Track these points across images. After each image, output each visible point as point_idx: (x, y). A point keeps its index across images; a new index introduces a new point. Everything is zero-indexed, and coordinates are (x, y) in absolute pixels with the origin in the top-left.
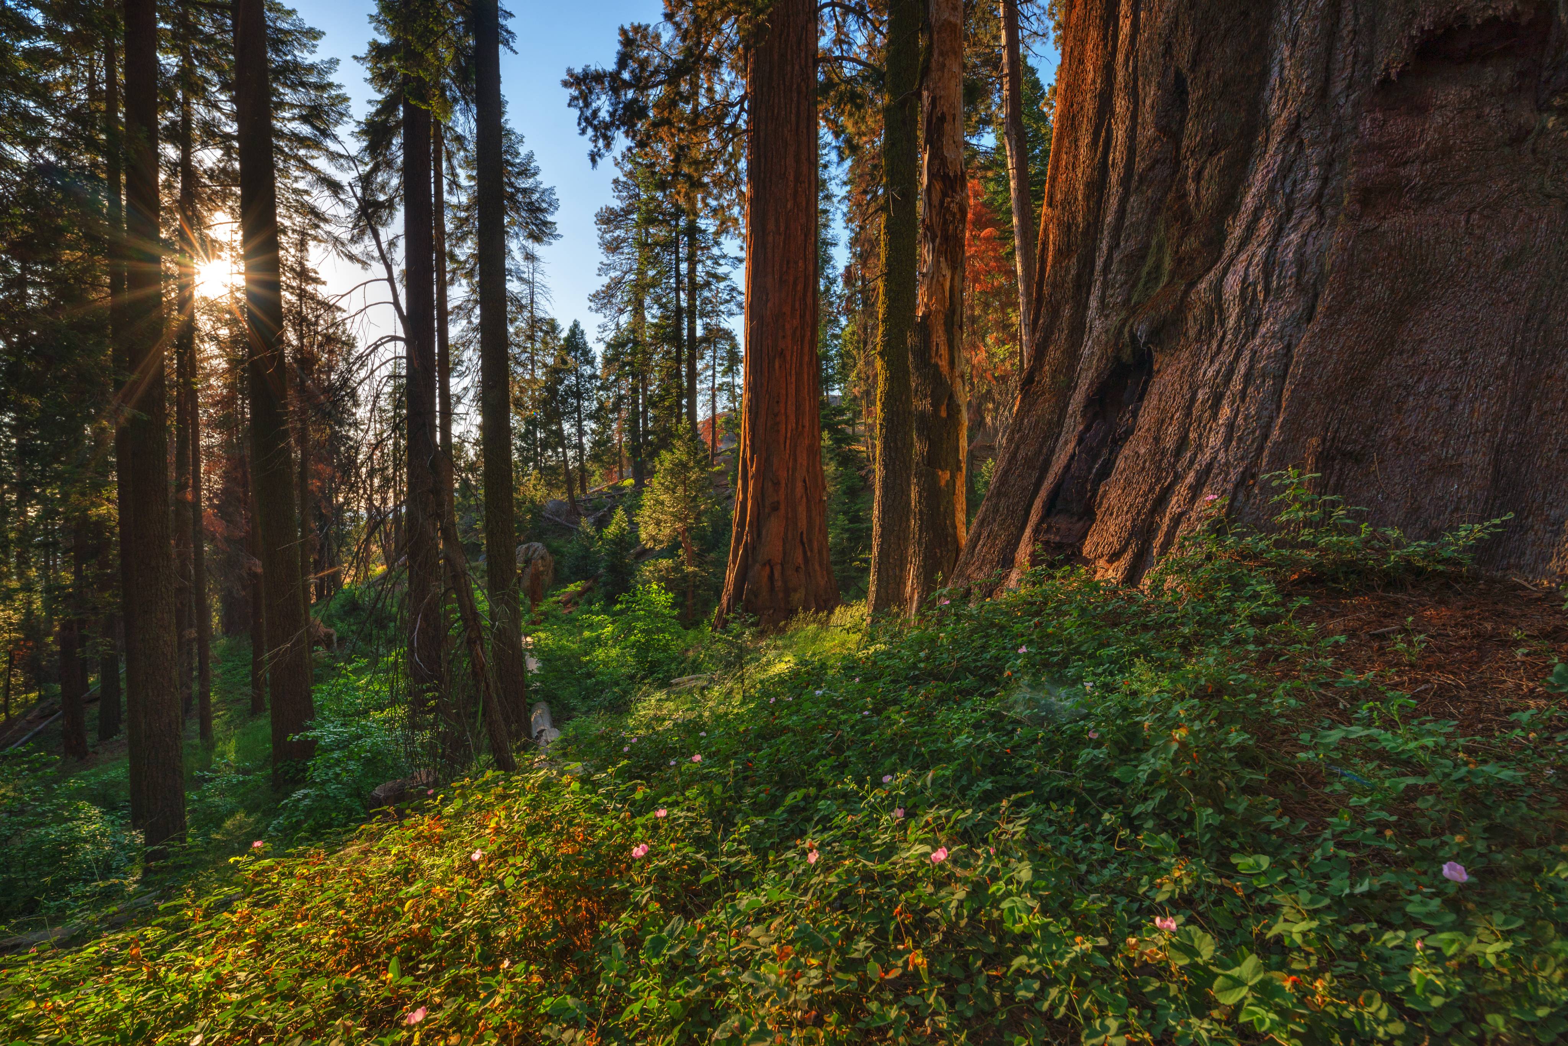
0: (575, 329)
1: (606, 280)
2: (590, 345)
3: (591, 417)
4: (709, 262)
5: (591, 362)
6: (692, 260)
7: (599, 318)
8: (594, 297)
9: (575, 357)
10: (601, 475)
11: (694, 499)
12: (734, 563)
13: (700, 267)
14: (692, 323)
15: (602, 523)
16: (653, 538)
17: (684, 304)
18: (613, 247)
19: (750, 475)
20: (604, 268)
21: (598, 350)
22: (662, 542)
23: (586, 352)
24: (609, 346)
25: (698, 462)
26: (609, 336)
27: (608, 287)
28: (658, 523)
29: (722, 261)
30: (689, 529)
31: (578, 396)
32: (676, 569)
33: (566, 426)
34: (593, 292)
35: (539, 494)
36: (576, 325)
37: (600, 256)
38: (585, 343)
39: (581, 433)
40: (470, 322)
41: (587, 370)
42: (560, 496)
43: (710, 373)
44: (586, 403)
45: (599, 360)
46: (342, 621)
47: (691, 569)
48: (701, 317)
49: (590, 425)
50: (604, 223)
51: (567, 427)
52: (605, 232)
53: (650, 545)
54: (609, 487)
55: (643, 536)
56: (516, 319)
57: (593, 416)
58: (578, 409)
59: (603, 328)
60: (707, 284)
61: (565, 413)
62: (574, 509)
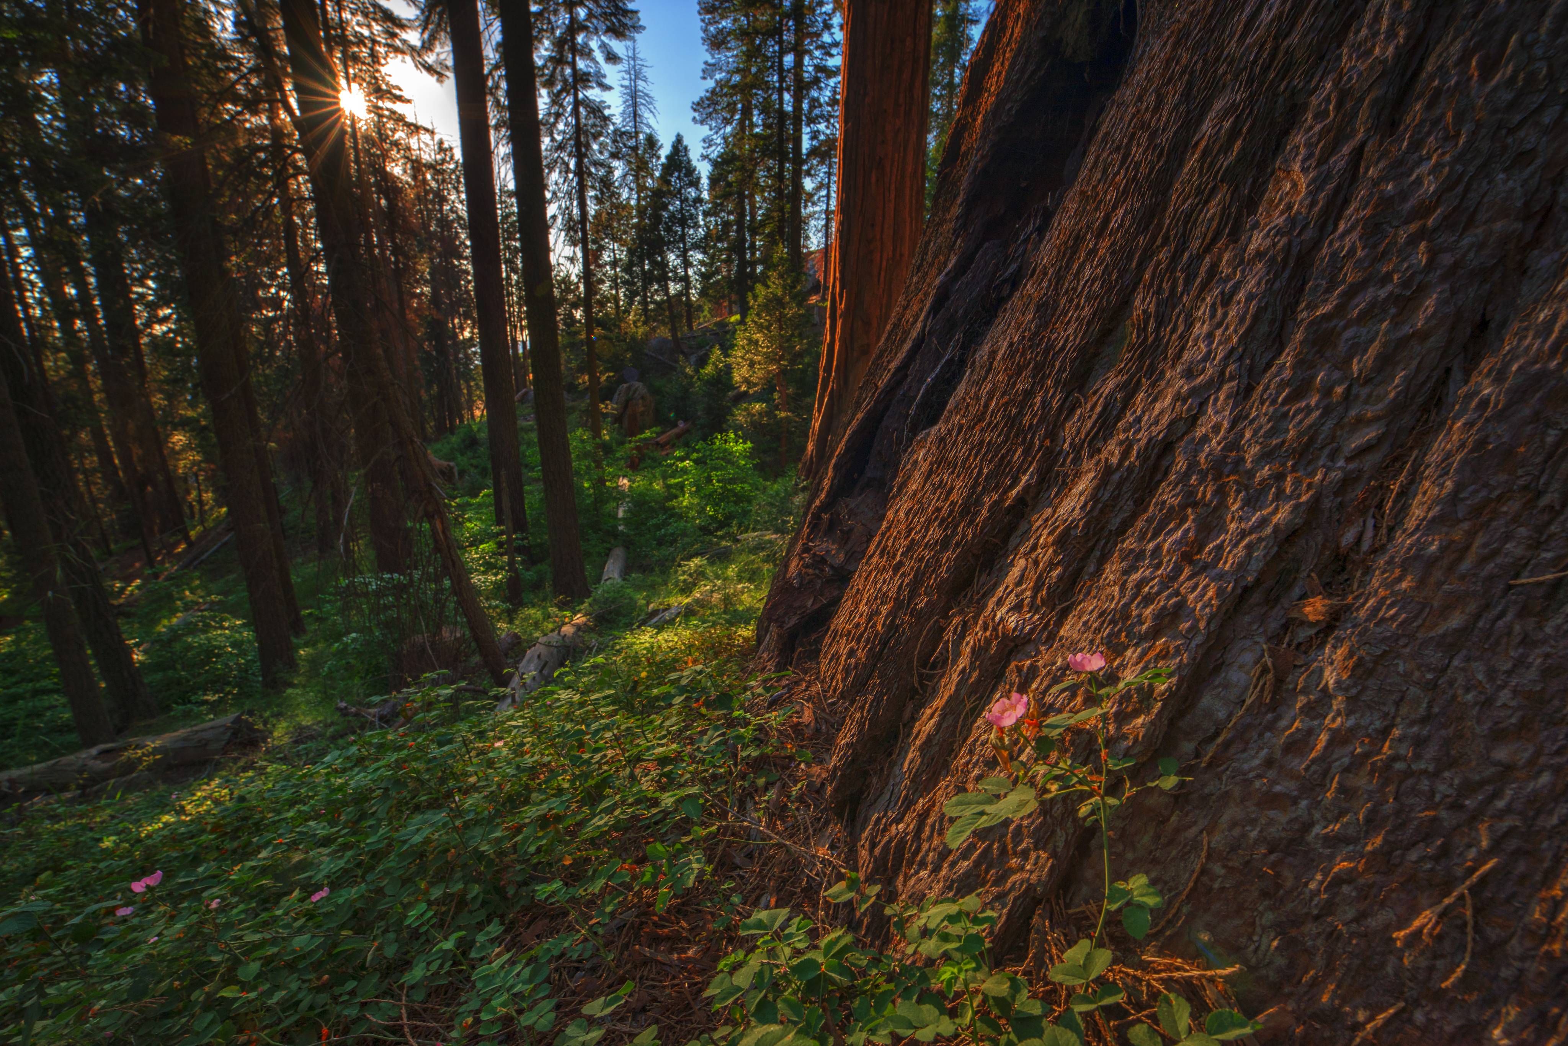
0: (679, 146)
1: (710, 84)
2: (694, 163)
3: (695, 246)
4: (817, 53)
5: (695, 183)
6: (800, 53)
7: (705, 131)
8: (698, 106)
9: (679, 178)
10: (710, 311)
11: (788, 340)
12: (819, 411)
13: (806, 60)
14: (798, 130)
15: (702, 362)
16: (746, 381)
17: (789, 108)
18: (716, 42)
19: (839, 313)
20: (709, 70)
21: (704, 170)
22: (756, 385)
23: (690, 171)
24: (715, 164)
25: (793, 298)
26: (715, 152)
27: (713, 92)
28: (752, 364)
29: (834, 51)
30: (783, 372)
31: (683, 223)
32: (769, 413)
33: (671, 257)
34: (696, 99)
35: (641, 331)
36: (679, 140)
37: (704, 55)
38: (689, 161)
39: (687, 264)
40: (553, 140)
41: (692, 193)
42: (664, 332)
43: (824, 193)
44: (691, 232)
45: (705, 182)
46: (462, 455)
47: (783, 414)
48: (808, 125)
49: (697, 256)
50: (708, 12)
51: (672, 259)
52: (710, 24)
53: (743, 388)
54: (716, 324)
55: (737, 378)
56: (600, 134)
57: (701, 246)
58: (682, 238)
59: (708, 142)
60: (816, 81)
61: (670, 242)
62: (677, 346)
